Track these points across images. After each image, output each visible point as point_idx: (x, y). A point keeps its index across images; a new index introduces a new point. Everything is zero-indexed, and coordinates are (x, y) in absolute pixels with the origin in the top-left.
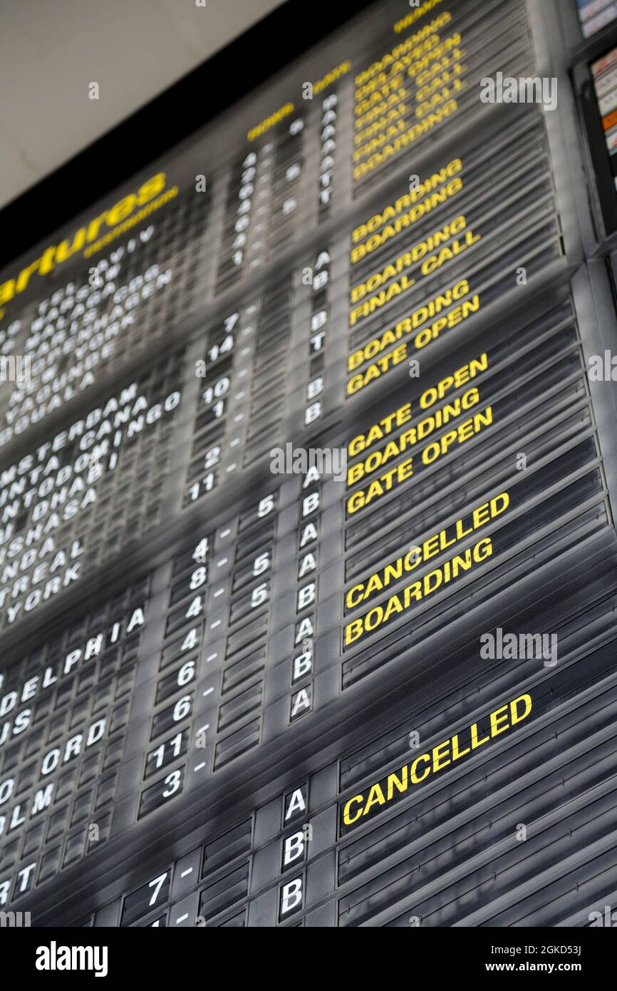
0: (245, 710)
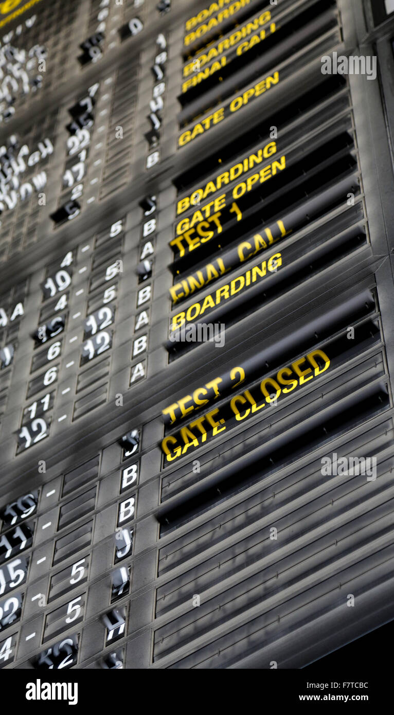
0: (96, 378)
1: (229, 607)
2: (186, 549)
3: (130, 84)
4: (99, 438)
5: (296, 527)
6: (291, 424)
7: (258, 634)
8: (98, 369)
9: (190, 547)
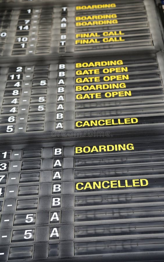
1: (112, 231)
2: (89, 201)
3: (49, 17)
4: (40, 143)
5: (144, 213)
6: (138, 174)
7: (128, 246)
8: (38, 117)
9: (90, 201)
